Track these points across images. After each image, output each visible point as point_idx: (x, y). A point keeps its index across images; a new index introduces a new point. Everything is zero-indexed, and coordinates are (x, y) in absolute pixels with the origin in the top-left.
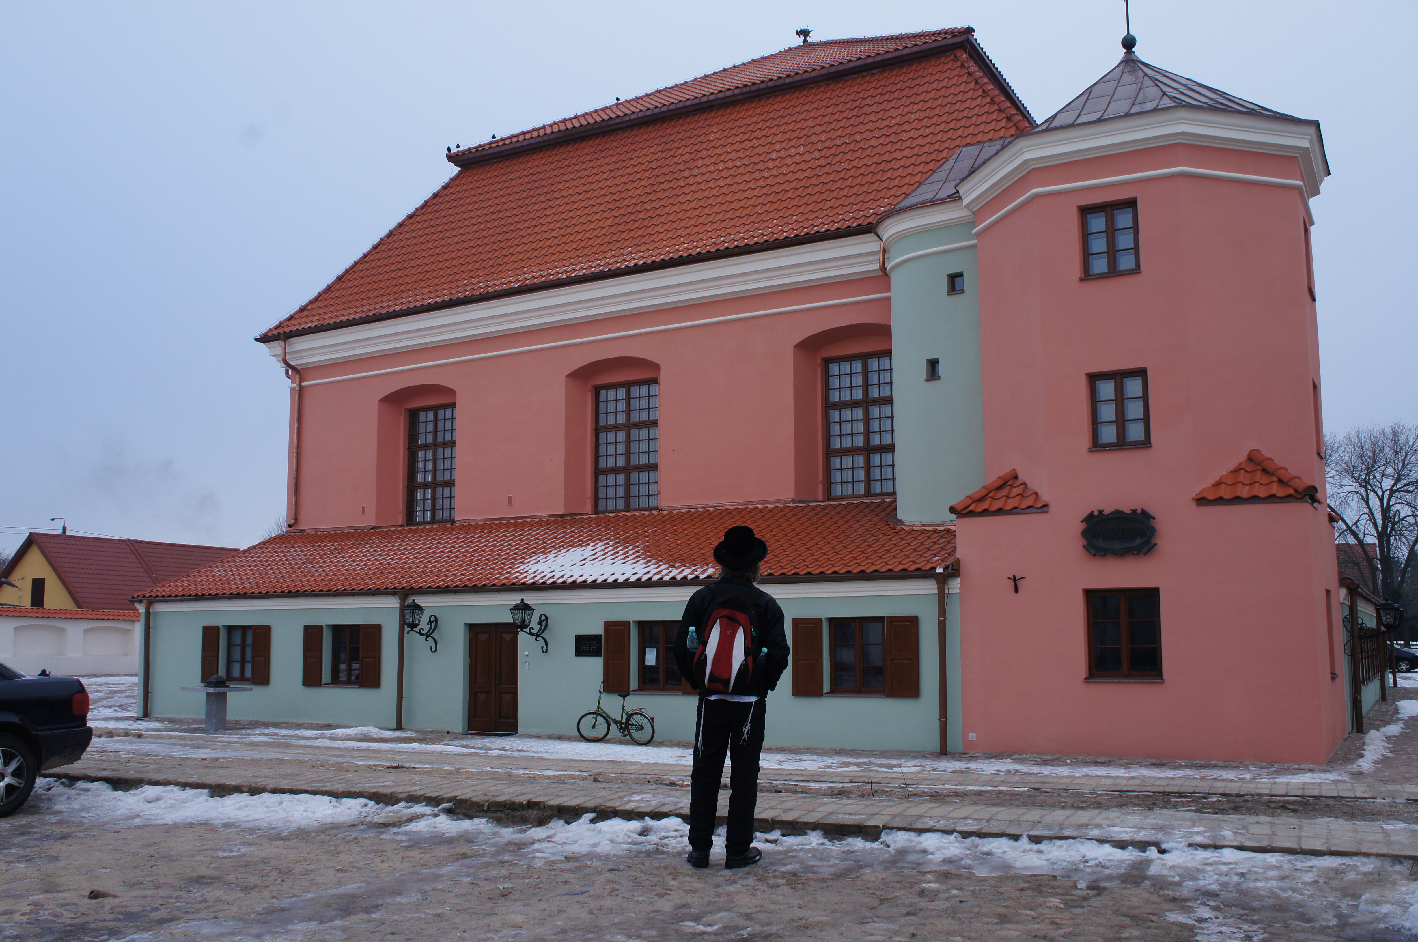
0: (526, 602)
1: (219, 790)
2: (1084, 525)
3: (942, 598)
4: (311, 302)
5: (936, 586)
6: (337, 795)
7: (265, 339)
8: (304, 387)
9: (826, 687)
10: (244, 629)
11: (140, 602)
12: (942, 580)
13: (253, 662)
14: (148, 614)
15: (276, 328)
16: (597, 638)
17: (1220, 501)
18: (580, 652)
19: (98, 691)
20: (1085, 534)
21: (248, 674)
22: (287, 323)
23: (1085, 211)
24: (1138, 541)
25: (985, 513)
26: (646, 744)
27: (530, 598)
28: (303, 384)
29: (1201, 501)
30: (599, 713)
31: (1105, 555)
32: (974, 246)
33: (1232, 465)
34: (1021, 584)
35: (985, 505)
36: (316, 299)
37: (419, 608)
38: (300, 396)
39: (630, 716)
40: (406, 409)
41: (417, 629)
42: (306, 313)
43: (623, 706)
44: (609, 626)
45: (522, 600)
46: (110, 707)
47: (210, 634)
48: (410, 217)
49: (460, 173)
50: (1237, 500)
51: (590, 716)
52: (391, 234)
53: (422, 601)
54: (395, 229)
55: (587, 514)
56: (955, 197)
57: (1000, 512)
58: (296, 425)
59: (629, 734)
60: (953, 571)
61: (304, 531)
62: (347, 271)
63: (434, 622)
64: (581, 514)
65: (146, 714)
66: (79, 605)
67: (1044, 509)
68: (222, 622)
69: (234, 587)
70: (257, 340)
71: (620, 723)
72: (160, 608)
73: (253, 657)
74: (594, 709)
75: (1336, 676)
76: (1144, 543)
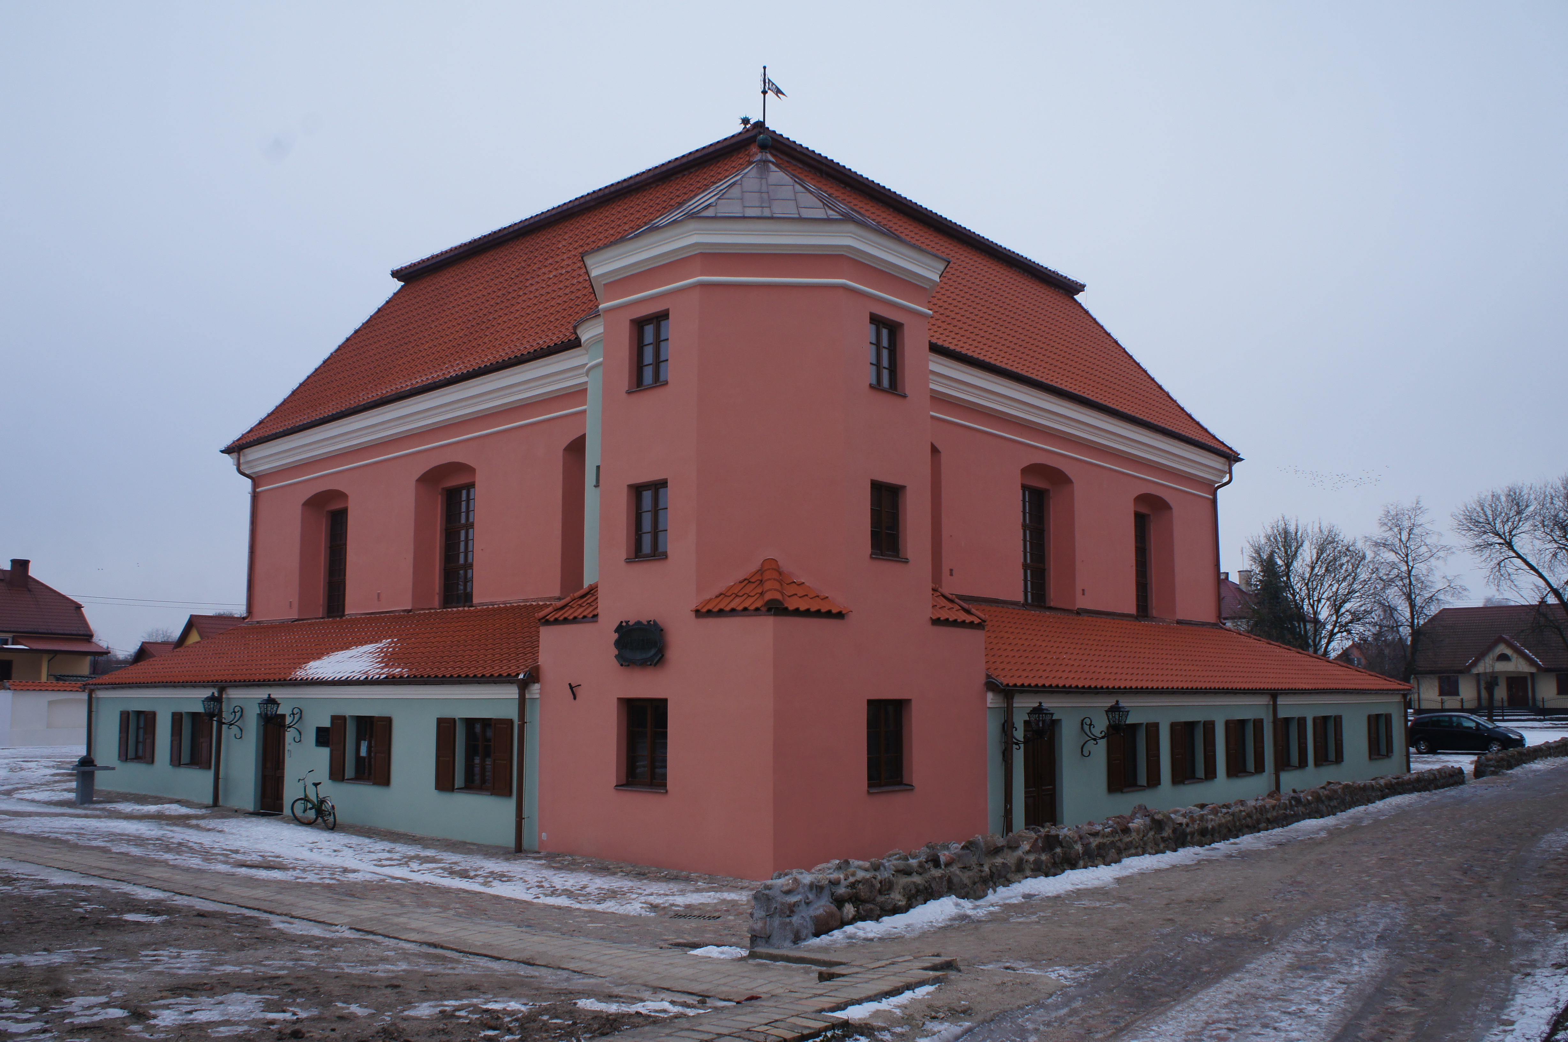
0: (272, 696)
2: (616, 636)
3: (522, 702)
5: (517, 691)
7: (228, 451)
8: (258, 493)
9: (458, 784)
12: (524, 686)
15: (238, 440)
16: (328, 730)
17: (710, 613)
18: (318, 742)
20: (618, 644)
22: (249, 435)
23: (640, 323)
24: (653, 652)
25: (566, 621)
26: (333, 829)
27: (293, 693)
28: (258, 490)
29: (698, 613)
31: (628, 665)
33: (741, 575)
34: (580, 692)
35: (561, 615)
38: (255, 497)
39: (323, 802)
40: (328, 511)
41: (216, 718)
42: (262, 425)
43: (317, 794)
44: (334, 718)
45: (269, 695)
50: (721, 613)
51: (300, 802)
53: (229, 693)
55: (435, 609)
57: (575, 620)
59: (325, 821)
60: (534, 676)
64: (431, 609)
67: (595, 619)
70: (222, 452)
72: (101, 694)
75: (910, 787)
76: (655, 654)
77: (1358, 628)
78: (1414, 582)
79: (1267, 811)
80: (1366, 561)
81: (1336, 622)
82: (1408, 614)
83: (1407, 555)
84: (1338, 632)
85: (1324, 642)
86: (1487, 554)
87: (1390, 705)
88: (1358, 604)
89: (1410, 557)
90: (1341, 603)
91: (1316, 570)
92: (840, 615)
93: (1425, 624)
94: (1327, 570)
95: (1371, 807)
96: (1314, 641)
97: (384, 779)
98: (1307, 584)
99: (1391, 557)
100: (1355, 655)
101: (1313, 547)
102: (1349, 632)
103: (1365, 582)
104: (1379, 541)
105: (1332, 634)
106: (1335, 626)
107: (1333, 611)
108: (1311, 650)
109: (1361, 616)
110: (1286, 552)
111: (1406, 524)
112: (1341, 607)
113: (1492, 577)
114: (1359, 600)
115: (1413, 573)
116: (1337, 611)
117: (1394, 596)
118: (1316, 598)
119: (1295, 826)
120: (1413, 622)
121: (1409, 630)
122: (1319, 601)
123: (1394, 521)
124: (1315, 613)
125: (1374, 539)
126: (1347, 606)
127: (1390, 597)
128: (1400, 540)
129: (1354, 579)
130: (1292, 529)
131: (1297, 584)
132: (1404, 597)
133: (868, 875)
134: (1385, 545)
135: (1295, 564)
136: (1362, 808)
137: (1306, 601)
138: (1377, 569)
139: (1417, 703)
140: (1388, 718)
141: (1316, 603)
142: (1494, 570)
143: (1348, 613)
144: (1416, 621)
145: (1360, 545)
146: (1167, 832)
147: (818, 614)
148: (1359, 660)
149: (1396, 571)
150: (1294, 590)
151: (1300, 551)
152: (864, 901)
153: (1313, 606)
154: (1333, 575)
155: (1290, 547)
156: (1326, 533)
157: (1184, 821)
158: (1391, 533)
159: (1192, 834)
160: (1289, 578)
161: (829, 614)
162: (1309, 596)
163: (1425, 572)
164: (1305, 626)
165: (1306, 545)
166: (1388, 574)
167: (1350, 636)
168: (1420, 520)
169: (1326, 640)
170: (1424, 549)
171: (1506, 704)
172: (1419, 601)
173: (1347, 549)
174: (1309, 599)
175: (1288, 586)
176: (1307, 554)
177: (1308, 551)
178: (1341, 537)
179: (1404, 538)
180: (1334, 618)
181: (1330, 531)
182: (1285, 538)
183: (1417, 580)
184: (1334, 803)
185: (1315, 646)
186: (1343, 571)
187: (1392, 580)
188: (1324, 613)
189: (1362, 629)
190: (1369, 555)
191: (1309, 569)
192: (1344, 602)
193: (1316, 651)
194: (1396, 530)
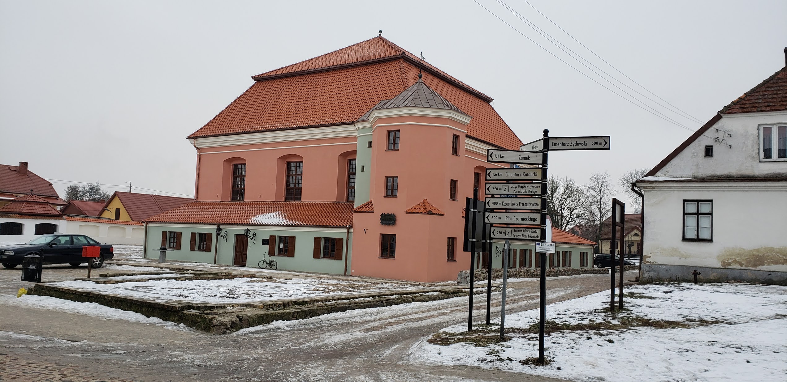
1: (136, 266)
2: (381, 217)
3: (348, 233)
4: (204, 126)
5: (347, 231)
6: (154, 267)
8: (201, 154)
9: (322, 256)
10: (175, 232)
11: (144, 223)
12: (348, 229)
13: (176, 243)
14: (146, 226)
15: (193, 134)
16: (268, 240)
17: (410, 213)
18: (263, 244)
19: (134, 250)
20: (381, 219)
21: (175, 247)
22: (196, 133)
23: (389, 132)
24: (392, 222)
25: (360, 212)
26: (275, 270)
27: (250, 228)
29: (407, 212)
30: (264, 261)
31: (385, 225)
32: (372, 135)
33: (418, 203)
34: (366, 232)
35: (360, 210)
36: (206, 125)
37: (221, 229)
38: (200, 157)
39: (271, 262)
40: (232, 164)
41: (220, 235)
42: (202, 130)
43: (270, 259)
44: (271, 236)
45: (247, 228)
46: (136, 255)
47: (164, 233)
48: (239, 98)
49: (256, 83)
50: (414, 213)
51: (262, 262)
52: (232, 104)
53: (222, 227)
54: (233, 102)
55: (284, 202)
56: (368, 120)
57: (365, 212)
58: (198, 167)
59: (271, 267)
60: (351, 226)
61: (200, 201)
62: (217, 116)
63: (226, 233)
64: (280, 201)
65: (145, 258)
66: (133, 220)
67: (373, 212)
68: (168, 230)
69: (172, 219)
70: (187, 138)
71: (269, 264)
72: (150, 225)
73: (176, 241)
74: (263, 260)
75: (456, 261)
76: (393, 223)
77: (578, 220)
78: (602, 204)
79: (552, 272)
80: (584, 194)
81: (570, 217)
82: (599, 216)
83: (600, 193)
84: (571, 221)
85: (565, 225)
86: (631, 195)
87: (589, 250)
88: (580, 211)
89: (601, 194)
90: (572, 210)
91: (564, 196)
92: (443, 215)
93: (605, 220)
94: (568, 197)
95: (579, 276)
96: (561, 224)
97: (292, 255)
98: (560, 202)
99: (594, 193)
100: (577, 229)
101: (563, 187)
102: (575, 221)
103: (583, 202)
104: (589, 187)
105: (568, 222)
106: (569, 219)
107: (569, 213)
108: (560, 228)
109: (580, 215)
110: (552, 189)
111: (601, 180)
112: (572, 211)
113: (633, 203)
114: (580, 209)
115: (602, 200)
116: (571, 213)
117: (594, 207)
118: (563, 208)
119: (559, 277)
120: (600, 219)
121: (599, 222)
122: (564, 209)
123: (596, 180)
124: (562, 213)
125: (588, 186)
126: (575, 211)
127: (592, 209)
128: (598, 187)
129: (579, 201)
130: (555, 180)
131: (556, 201)
132: (598, 209)
133: (477, 273)
134: (592, 189)
135: (555, 194)
136: (577, 275)
137: (559, 208)
138: (588, 197)
139: (601, 251)
140: (587, 253)
141: (563, 209)
142: (634, 201)
143: (575, 214)
144: (602, 219)
145: (582, 188)
146: (529, 274)
147: (439, 214)
148: (578, 232)
149: (595, 199)
150: (554, 204)
151: (558, 189)
152: (477, 278)
153: (561, 211)
154: (570, 199)
155: (554, 187)
156: (569, 182)
157: (533, 271)
158: (595, 184)
159: (535, 275)
160: (552, 199)
161: (441, 215)
162: (560, 206)
163: (607, 200)
164: (558, 218)
165: (561, 186)
166: (592, 200)
167: (575, 223)
168: (606, 179)
169: (566, 224)
170: (607, 191)
171: (636, 253)
172: (604, 211)
173: (577, 189)
174: (560, 207)
175: (552, 202)
176: (560, 190)
177: (561, 189)
178: (575, 184)
179: (600, 186)
180: (570, 216)
181: (570, 182)
182: (552, 184)
183: (604, 203)
184: (569, 273)
185: (561, 226)
186: (574, 197)
187: (594, 202)
188: (566, 213)
189: (580, 221)
190: (585, 192)
191: (561, 196)
192: (574, 209)
193: (561, 228)
194: (597, 183)
